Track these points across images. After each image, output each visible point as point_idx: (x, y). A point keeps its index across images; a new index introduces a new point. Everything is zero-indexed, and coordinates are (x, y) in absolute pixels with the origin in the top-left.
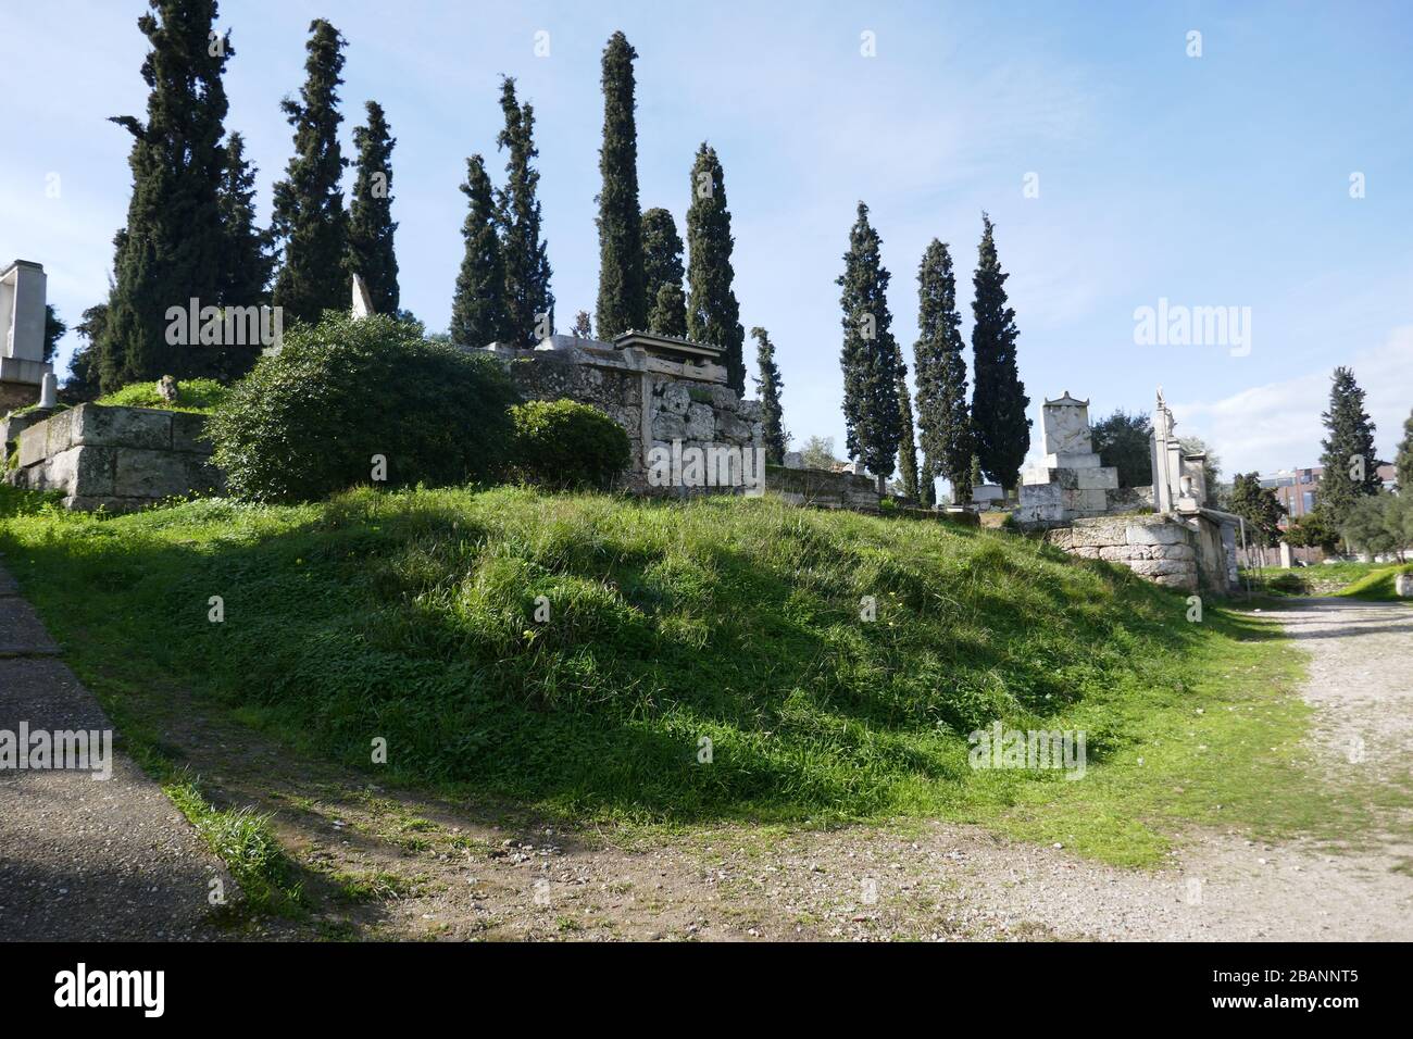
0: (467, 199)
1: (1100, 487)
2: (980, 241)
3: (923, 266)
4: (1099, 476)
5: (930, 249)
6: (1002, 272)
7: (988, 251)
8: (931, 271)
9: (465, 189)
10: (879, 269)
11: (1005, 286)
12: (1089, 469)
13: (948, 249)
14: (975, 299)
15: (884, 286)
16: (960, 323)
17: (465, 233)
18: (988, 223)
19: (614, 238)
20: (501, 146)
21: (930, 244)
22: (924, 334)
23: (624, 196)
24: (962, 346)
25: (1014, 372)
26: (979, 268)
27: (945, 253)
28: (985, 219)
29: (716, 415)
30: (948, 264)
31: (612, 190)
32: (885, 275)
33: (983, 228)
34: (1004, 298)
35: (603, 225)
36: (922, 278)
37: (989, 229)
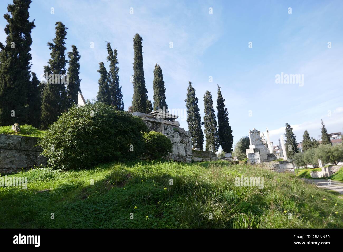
0: (100, 74)
1: (265, 153)
2: (218, 92)
3: (204, 97)
4: (265, 150)
5: (206, 93)
6: (223, 99)
7: (220, 94)
8: (207, 99)
9: (99, 71)
10: (196, 98)
11: (225, 103)
12: (262, 148)
13: (210, 93)
14: (217, 106)
15: (197, 102)
16: (215, 111)
17: (99, 84)
18: (219, 87)
19: (138, 87)
20: (108, 61)
21: (206, 92)
22: (206, 115)
23: (141, 76)
24: (216, 117)
25: (228, 124)
26: (218, 98)
27: (210, 94)
28: (218, 86)
29: (180, 135)
30: (211, 97)
31: (137, 74)
32: (197, 99)
33: (218, 89)
34: (224, 106)
35: (135, 83)
36: (205, 100)
37: (219, 89)
